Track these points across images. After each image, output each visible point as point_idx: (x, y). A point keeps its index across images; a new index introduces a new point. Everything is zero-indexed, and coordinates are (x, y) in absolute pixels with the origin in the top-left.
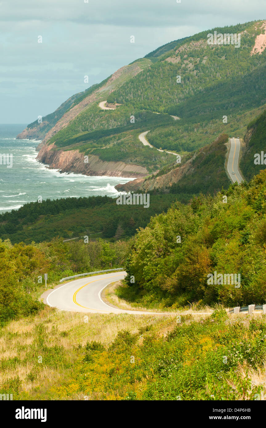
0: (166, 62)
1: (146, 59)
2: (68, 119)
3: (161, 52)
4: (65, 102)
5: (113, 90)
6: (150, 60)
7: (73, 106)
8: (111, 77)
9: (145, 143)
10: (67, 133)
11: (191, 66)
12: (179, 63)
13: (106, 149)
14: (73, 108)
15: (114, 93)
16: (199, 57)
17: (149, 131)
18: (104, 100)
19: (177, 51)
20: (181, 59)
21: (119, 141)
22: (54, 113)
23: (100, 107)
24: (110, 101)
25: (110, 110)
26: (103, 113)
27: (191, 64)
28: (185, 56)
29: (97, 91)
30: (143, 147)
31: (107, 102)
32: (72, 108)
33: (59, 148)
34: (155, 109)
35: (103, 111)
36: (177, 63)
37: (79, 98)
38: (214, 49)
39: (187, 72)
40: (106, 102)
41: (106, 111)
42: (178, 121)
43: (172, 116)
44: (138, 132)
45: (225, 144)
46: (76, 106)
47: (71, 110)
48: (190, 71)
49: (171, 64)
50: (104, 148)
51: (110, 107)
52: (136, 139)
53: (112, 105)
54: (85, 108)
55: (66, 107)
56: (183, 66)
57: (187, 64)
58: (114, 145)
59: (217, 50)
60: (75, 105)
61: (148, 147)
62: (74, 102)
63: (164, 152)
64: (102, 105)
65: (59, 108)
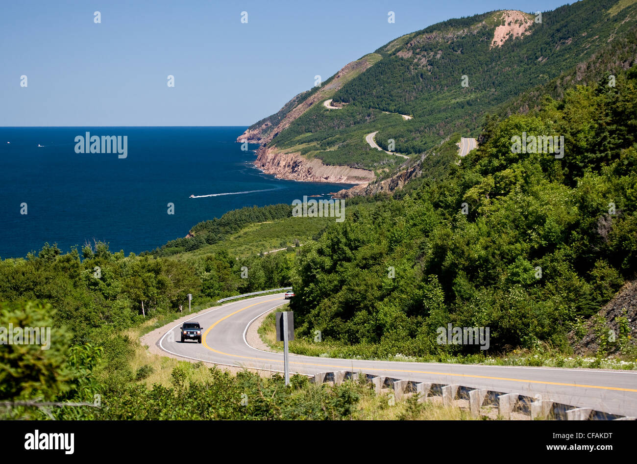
0: (396, 57)
1: (376, 54)
2: (292, 119)
3: (392, 46)
4: (290, 102)
5: (339, 88)
6: (380, 55)
7: (297, 106)
8: (338, 73)
9: (374, 145)
10: (288, 135)
11: (424, 61)
12: (410, 57)
13: (330, 151)
14: (297, 108)
15: (340, 91)
16: (433, 51)
17: (377, 132)
18: (330, 99)
19: (409, 45)
20: (413, 53)
21: (345, 143)
22: (277, 114)
23: (325, 107)
24: (336, 100)
25: (335, 110)
26: (328, 112)
27: (424, 58)
28: (418, 50)
29: (323, 89)
30: (371, 149)
31: (333, 100)
32: (295, 108)
33: (280, 151)
34: (385, 109)
35: (328, 110)
36: (409, 57)
37: (302, 98)
38: (449, 42)
39: (419, 67)
40: (331, 100)
41: (332, 110)
42: (409, 121)
43: (403, 116)
44: (366, 133)
45: (456, 144)
46: (300, 106)
47: (294, 110)
48: (423, 66)
49: (402, 59)
50: (328, 150)
51: (336, 106)
52: (362, 140)
53: (338, 104)
54: (309, 107)
55: (290, 106)
56: (416, 60)
57: (420, 59)
58: (339, 148)
59: (453, 43)
60: (299, 104)
61: (376, 149)
62: (298, 102)
63: (393, 154)
64: (327, 104)
65: (283, 108)
